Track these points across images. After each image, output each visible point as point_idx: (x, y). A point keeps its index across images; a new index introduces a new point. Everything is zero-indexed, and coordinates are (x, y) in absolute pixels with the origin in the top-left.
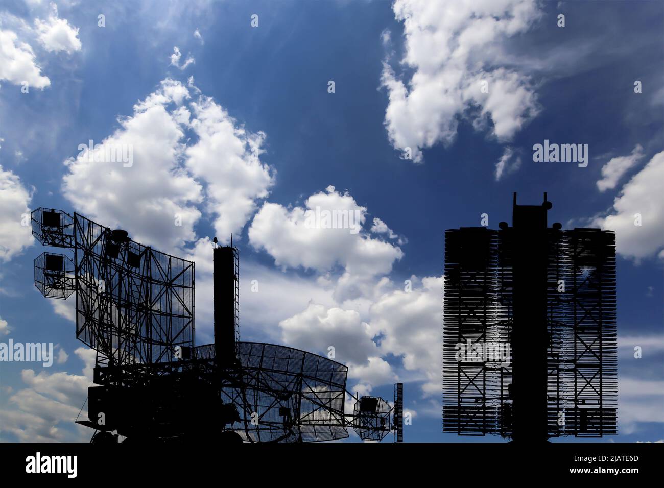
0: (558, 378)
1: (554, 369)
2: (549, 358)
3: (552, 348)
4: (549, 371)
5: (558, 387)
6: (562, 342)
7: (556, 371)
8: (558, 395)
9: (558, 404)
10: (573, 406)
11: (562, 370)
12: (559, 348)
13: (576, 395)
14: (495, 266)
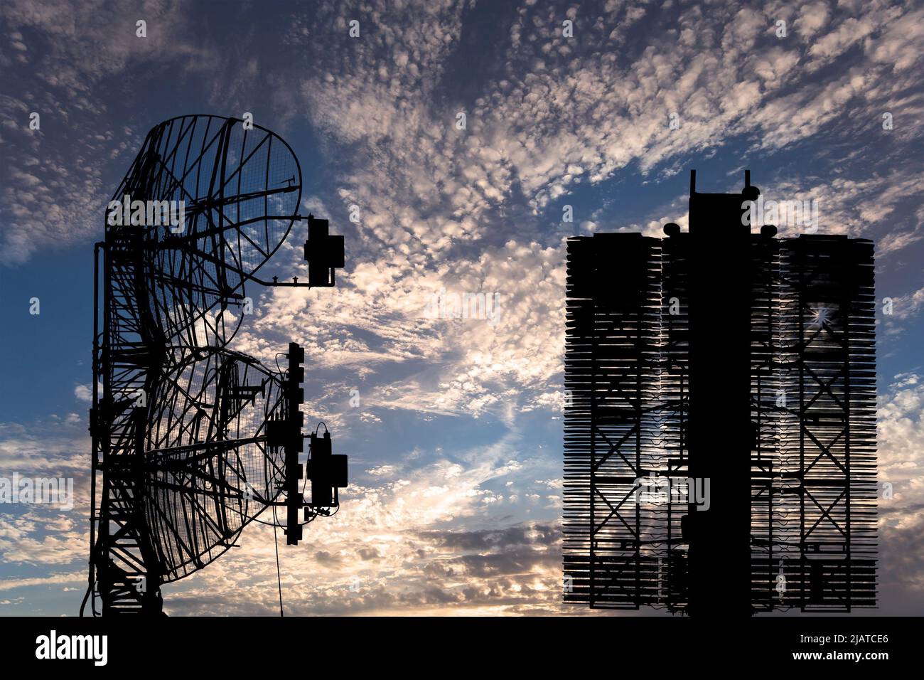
0: (771, 505)
1: (763, 490)
2: (754, 469)
3: (760, 450)
4: (754, 493)
5: (771, 521)
6: (777, 440)
7: (766, 493)
8: (771, 536)
9: (771, 552)
10: (798, 556)
11: (778, 490)
12: (773, 450)
13: (803, 536)
14: (658, 303)
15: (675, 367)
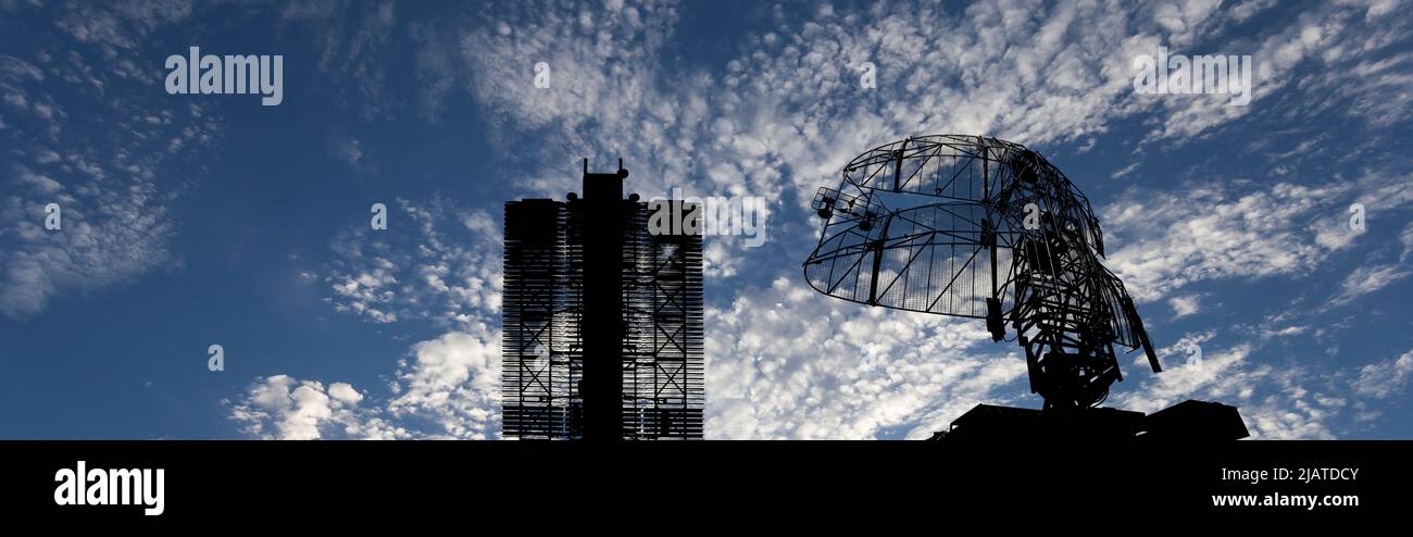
0: (636, 374)
1: (630, 364)
2: (625, 350)
3: (628, 338)
4: (625, 365)
5: (636, 383)
6: (640, 332)
7: (633, 366)
8: (636, 394)
9: (635, 404)
10: (653, 407)
11: (641, 364)
12: (637, 338)
13: (656, 394)
14: (563, 244)
15: (574, 285)
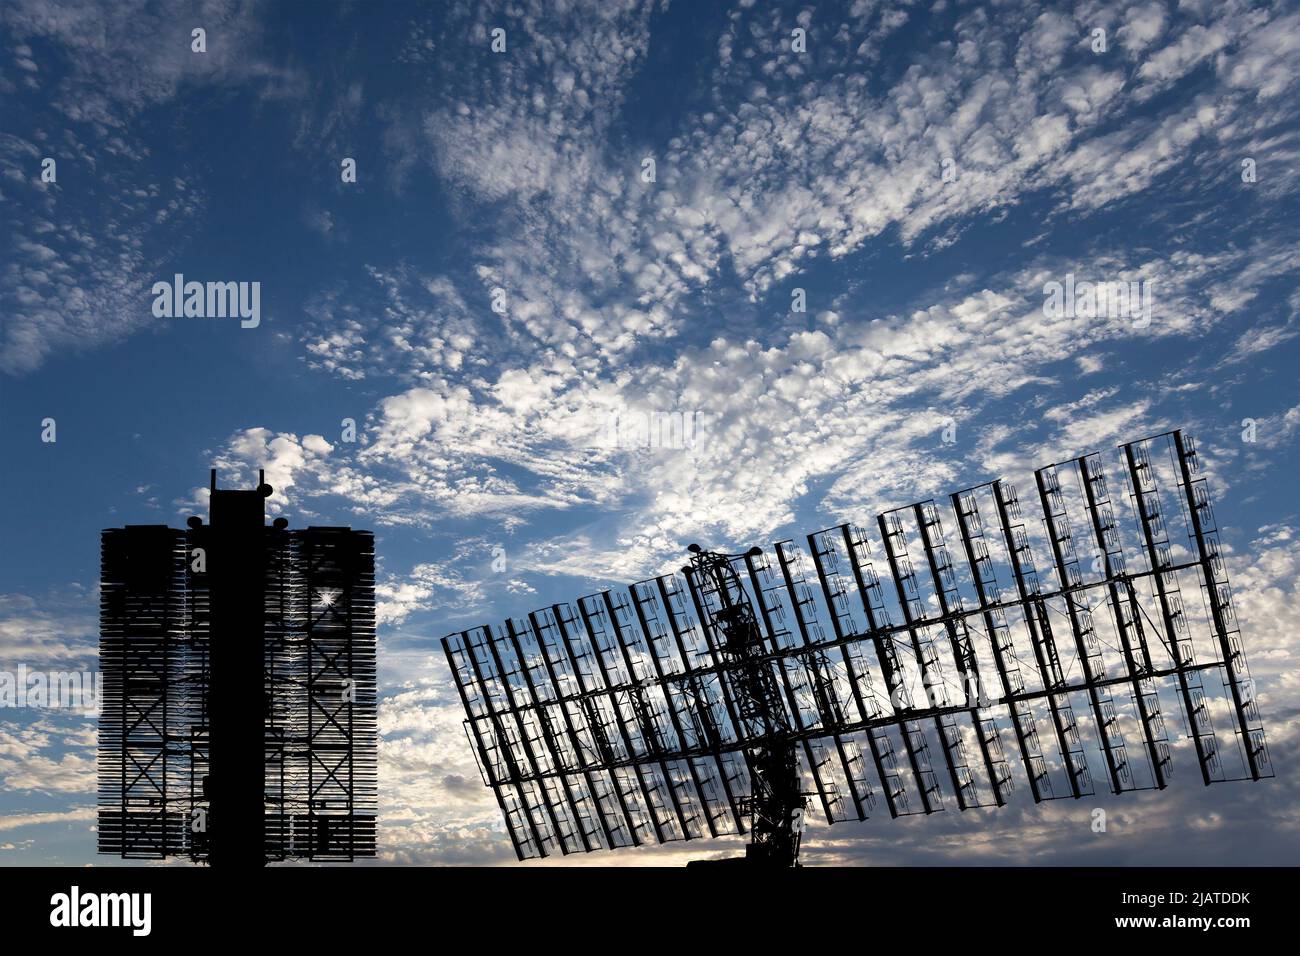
0: (283, 767)
1: (275, 753)
2: (268, 735)
3: (273, 718)
4: (268, 756)
5: (283, 781)
6: (288, 709)
7: (279, 756)
8: (283, 794)
9: (282, 809)
10: (306, 812)
11: (289, 753)
12: (284, 718)
13: (311, 794)
14: (182, 588)
15: (197, 644)
